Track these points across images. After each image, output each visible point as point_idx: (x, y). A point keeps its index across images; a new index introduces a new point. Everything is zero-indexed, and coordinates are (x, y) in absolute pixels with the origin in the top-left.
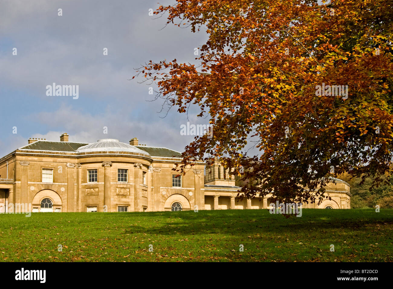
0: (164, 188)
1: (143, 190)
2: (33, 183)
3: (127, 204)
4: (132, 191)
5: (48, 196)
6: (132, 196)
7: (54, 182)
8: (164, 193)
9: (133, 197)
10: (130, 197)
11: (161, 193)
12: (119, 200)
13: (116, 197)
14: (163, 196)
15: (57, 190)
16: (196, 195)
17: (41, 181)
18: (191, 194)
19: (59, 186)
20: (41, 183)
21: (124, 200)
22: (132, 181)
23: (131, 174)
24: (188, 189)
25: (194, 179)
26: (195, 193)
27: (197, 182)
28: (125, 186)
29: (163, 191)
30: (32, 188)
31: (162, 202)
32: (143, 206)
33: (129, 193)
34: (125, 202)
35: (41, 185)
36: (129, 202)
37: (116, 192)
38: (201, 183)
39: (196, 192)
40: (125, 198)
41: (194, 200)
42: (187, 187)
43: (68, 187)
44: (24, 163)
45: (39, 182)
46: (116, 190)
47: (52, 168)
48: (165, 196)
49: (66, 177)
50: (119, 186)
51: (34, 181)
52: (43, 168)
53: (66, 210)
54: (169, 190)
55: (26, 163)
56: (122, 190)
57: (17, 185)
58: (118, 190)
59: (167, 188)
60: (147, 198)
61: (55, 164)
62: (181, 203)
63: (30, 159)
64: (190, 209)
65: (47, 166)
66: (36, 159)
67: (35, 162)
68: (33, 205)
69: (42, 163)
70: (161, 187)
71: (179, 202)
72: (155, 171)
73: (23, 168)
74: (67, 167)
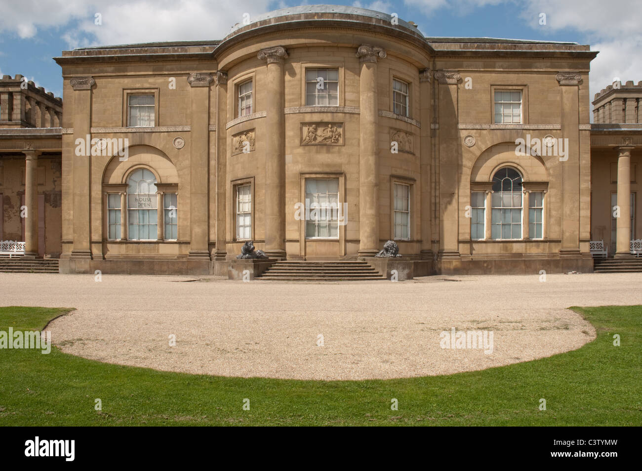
0: (470, 127)
2: (102, 131)
5: (143, 161)
7: (157, 125)
8: (470, 141)
11: (459, 142)
14: (467, 149)
15: (165, 145)
17: (124, 125)
19: (169, 136)
20: (124, 129)
23: (347, 82)
24: (541, 127)
25: (559, 99)
26: (562, 137)
27: (567, 106)
29: (467, 136)
31: (465, 166)
35: (122, 135)
39: (565, 134)
42: (537, 123)
43: (191, 137)
44: (80, 83)
45: (117, 126)
46: (301, 129)
47: (153, 91)
48: (471, 149)
49: (188, 111)
50: (308, 118)
51: (105, 127)
52: (129, 91)
53: (188, 195)
54: (484, 132)
55: (86, 83)
56: (320, 131)
57: (64, 137)
58: (305, 129)
59: (478, 127)
60: (414, 155)
61: (160, 80)
62: (519, 168)
63: (95, 70)
64: (546, 183)
65: (138, 85)
66: (110, 70)
67: (109, 78)
68: (105, 186)
69: (126, 80)
70: (459, 126)
71: (515, 166)
72: (441, 81)
73: (79, 95)
74: (189, 83)
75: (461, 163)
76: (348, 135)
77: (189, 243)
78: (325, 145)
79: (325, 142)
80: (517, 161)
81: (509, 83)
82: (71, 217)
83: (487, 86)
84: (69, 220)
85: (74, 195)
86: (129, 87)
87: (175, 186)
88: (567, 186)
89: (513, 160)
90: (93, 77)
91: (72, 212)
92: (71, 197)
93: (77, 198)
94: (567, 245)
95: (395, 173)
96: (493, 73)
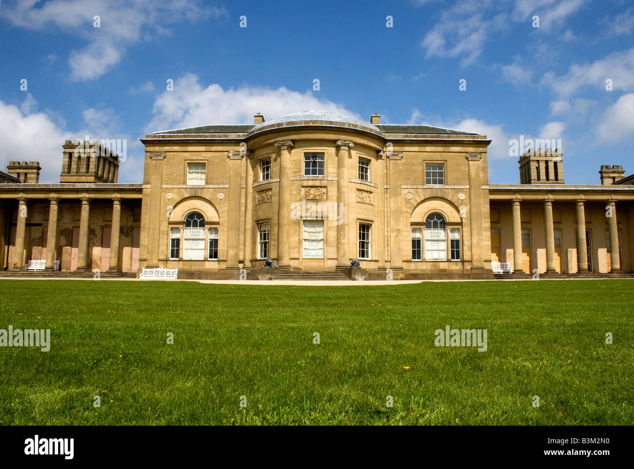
0: (410, 187)
1: (359, 190)
2: (169, 186)
4: (333, 191)
5: (196, 207)
6: (332, 200)
7: (207, 183)
8: (410, 196)
11: (403, 197)
13: (300, 202)
14: (408, 201)
15: (212, 197)
16: (473, 197)
17: (185, 183)
18: (462, 196)
19: (214, 191)
20: (184, 186)
22: (332, 173)
23: (329, 162)
24: (456, 187)
25: (467, 169)
26: (470, 193)
27: (473, 174)
28: (317, 183)
29: (408, 193)
30: (170, 196)
31: (407, 212)
32: (358, 219)
33: (325, 196)
35: (183, 190)
37: (299, 194)
38: (482, 176)
39: (472, 192)
41: (469, 206)
42: (454, 184)
43: (229, 192)
44: (156, 156)
45: (180, 184)
46: (301, 190)
47: (204, 161)
48: (411, 201)
49: (228, 175)
50: (305, 183)
51: (172, 184)
52: (189, 161)
53: (226, 229)
54: (419, 190)
55: (160, 155)
56: (312, 191)
57: (144, 190)
58: (303, 190)
59: (415, 187)
60: (373, 205)
61: (209, 155)
62: (443, 213)
63: (167, 148)
64: (461, 224)
65: (195, 158)
66: (177, 148)
67: (176, 153)
68: (170, 223)
69: (187, 154)
70: (403, 187)
71: (441, 212)
72: (391, 158)
73: (156, 163)
74: (229, 157)
75: (404, 210)
76: (329, 194)
77: (226, 261)
78: (316, 200)
79: (316, 198)
80: (441, 209)
81: (435, 159)
82: (146, 243)
83: (421, 161)
84: (144, 245)
85: (149, 228)
86: (189, 158)
87: (218, 223)
88: (474, 226)
89: (439, 209)
90: (165, 152)
91: (147, 240)
92: (147, 230)
93: (151, 231)
94: (476, 264)
95: (359, 217)
96: (425, 153)
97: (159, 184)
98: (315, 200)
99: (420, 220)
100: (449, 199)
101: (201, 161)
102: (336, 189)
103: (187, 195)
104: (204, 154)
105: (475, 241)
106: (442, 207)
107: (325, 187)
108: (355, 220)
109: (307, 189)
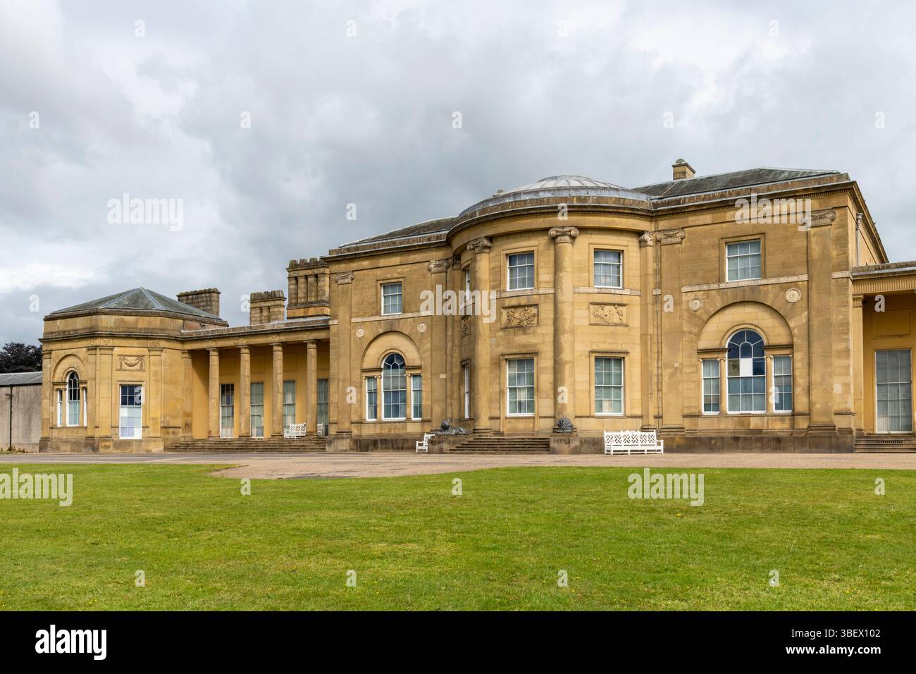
0: (696, 288)
1: (594, 305)
2: (360, 320)
3: (529, 350)
4: (547, 311)
5: (394, 346)
6: (546, 325)
7: (404, 311)
8: (696, 305)
9: (551, 330)
10: (539, 330)
11: (684, 307)
12: (508, 343)
13: (501, 333)
14: (693, 314)
15: (411, 331)
16: (814, 295)
17: (378, 313)
18: (793, 296)
19: (414, 321)
20: (377, 318)
21: (521, 339)
22: (546, 282)
23: (542, 265)
24: (783, 280)
25: (805, 243)
26: (809, 288)
27: (816, 249)
28: (523, 301)
29: (693, 298)
30: (360, 333)
31: (690, 333)
32: (593, 352)
33: (536, 319)
34: (524, 346)
35: (377, 323)
36: (536, 345)
37: (500, 319)
38: (834, 253)
39: (814, 285)
40: (524, 333)
41: (806, 313)
42: (778, 275)
43: (431, 321)
44: (343, 278)
45: (373, 315)
46: (501, 313)
47: (400, 280)
48: (698, 313)
50: (507, 303)
51: (363, 316)
52: (382, 282)
53: (429, 376)
54: (713, 293)
55: (347, 277)
56: (517, 313)
57: (331, 327)
58: (505, 313)
59: (705, 287)
60: (626, 326)
61: (406, 269)
62: (757, 329)
63: (355, 265)
64: (790, 346)
65: (389, 276)
66: (366, 263)
67: (366, 271)
68: (364, 371)
69: (379, 272)
70: (684, 289)
71: (753, 327)
72: (664, 242)
73: (343, 289)
74: (429, 270)
75: (685, 329)
77: (430, 421)
79: (522, 324)
80: (755, 322)
81: (744, 233)
82: (336, 400)
83: (716, 240)
84: (334, 403)
85: (339, 380)
86: (382, 278)
87: (419, 368)
88: (816, 348)
89: (751, 322)
90: (353, 271)
91: (337, 396)
92: (336, 382)
93: (341, 383)
94: (818, 419)
95: (595, 348)
96: (724, 225)
97: (348, 317)
98: (521, 328)
99: (715, 345)
100: (768, 304)
101: (396, 280)
102: (551, 307)
103: (381, 331)
104: (399, 269)
105: (816, 377)
106: (757, 319)
107: (536, 305)
108: (588, 353)
109: (510, 310)
